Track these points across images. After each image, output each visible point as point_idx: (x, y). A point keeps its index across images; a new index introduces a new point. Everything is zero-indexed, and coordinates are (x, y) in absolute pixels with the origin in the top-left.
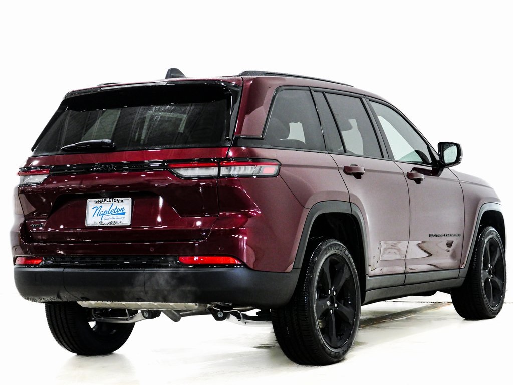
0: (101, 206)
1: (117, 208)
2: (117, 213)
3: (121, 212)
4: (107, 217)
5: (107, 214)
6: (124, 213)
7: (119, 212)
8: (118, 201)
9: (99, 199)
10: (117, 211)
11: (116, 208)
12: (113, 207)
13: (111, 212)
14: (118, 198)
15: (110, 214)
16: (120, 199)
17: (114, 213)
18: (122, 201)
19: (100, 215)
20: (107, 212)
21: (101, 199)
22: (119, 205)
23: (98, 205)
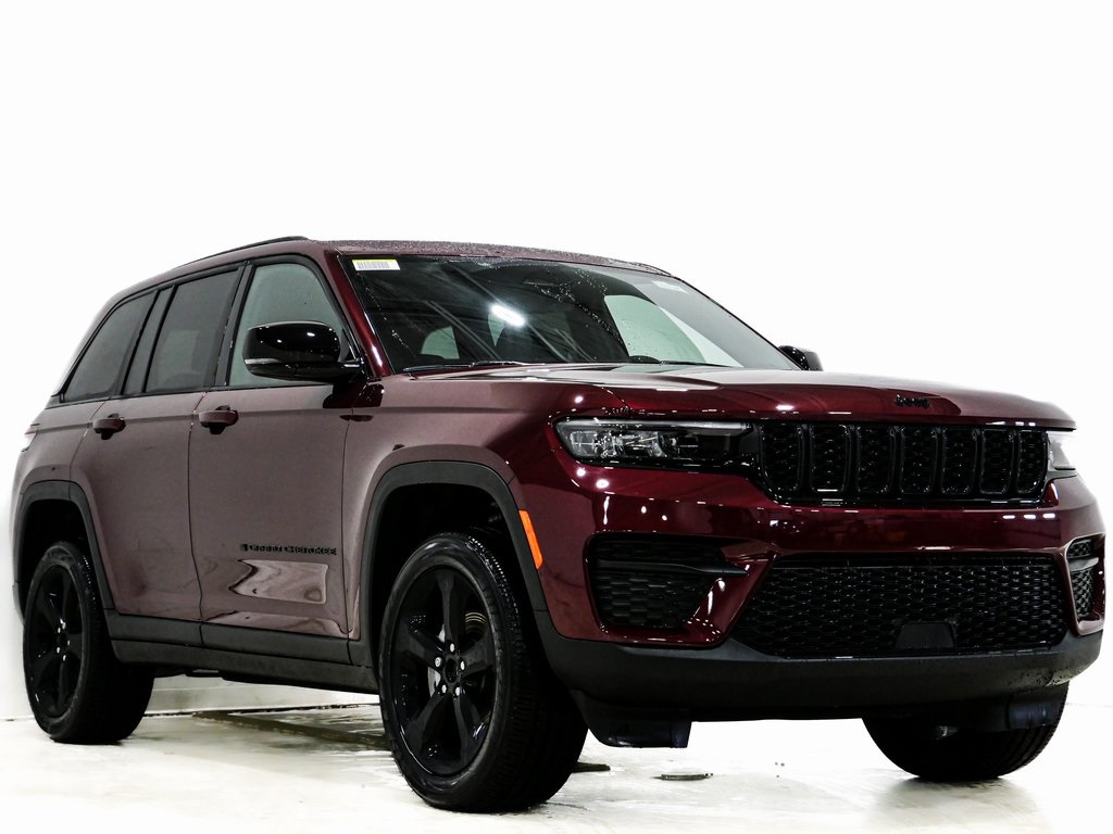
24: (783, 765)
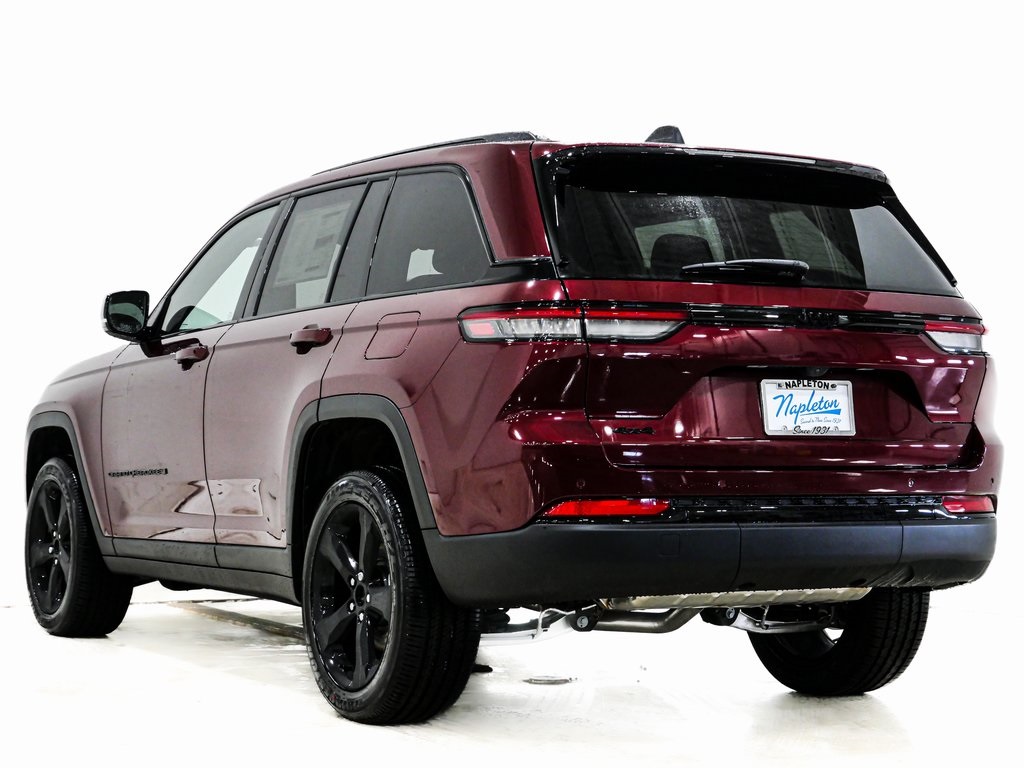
0: (791, 395)
1: (825, 400)
2: (824, 410)
3: (833, 408)
4: (807, 418)
5: (806, 412)
6: (838, 412)
7: (829, 409)
8: (827, 386)
9: (787, 381)
10: (825, 406)
11: (822, 401)
12: (816, 399)
13: (812, 409)
14: (827, 382)
15: (812, 412)
16: (831, 382)
17: (818, 411)
18: (833, 386)
19: (791, 413)
20: (804, 408)
21: (791, 381)
22: (828, 395)
23: (786, 392)
24: (645, 669)
